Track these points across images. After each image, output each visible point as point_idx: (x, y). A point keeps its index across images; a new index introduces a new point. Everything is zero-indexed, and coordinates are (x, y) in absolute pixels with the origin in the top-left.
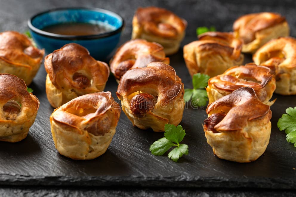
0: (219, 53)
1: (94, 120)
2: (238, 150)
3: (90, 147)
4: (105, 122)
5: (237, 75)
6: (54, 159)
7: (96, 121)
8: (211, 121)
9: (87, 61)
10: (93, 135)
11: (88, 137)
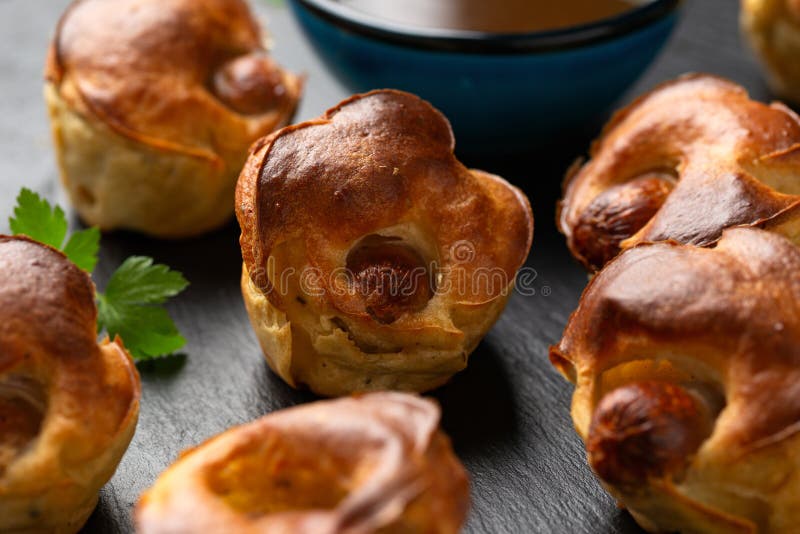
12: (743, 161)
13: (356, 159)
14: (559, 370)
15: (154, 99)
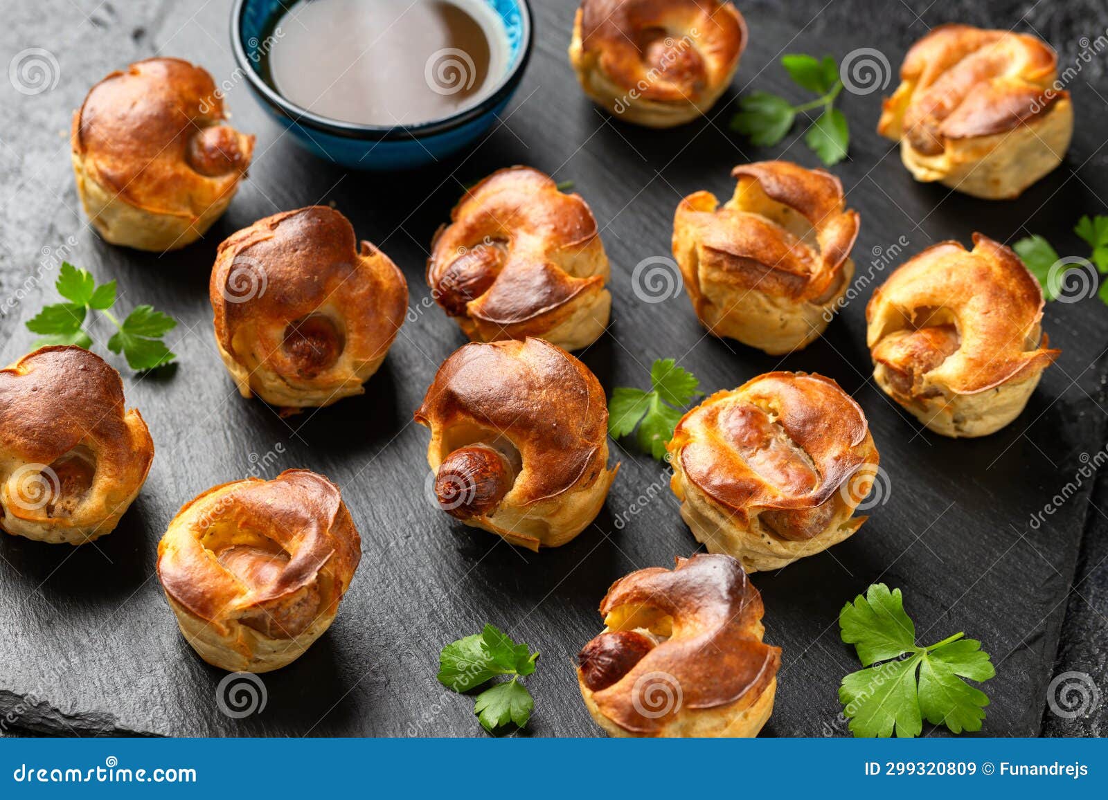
0: (760, 289)
1: (264, 608)
4: (297, 612)
5: (773, 412)
7: (269, 611)
11: (245, 640)
12: (548, 252)
13: (290, 272)
14: (422, 423)
15: (150, 178)
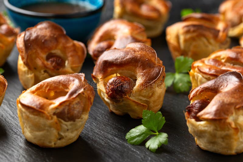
0: (204, 36)
1: (64, 105)
2: (223, 141)
3: (59, 134)
4: (77, 107)
5: (223, 59)
6: (20, 146)
7: (66, 106)
8: (194, 108)
9: (63, 40)
10: (62, 121)
11: (56, 123)
12: (131, 33)
13: (46, 34)
